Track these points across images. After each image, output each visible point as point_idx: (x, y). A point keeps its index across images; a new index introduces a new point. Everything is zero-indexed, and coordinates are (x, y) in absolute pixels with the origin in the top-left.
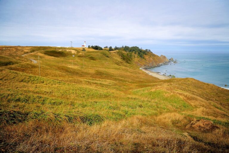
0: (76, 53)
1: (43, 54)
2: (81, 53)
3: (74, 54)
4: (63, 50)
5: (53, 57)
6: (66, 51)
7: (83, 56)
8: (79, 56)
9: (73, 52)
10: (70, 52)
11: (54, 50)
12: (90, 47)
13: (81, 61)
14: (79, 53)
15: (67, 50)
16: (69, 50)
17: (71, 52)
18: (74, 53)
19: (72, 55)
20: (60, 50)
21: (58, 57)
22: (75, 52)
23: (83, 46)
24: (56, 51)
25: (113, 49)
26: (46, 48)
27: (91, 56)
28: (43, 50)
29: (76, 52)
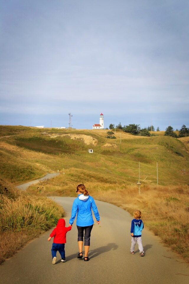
0: (95, 145)
1: (13, 147)
2: (109, 145)
3: (91, 147)
4: (62, 136)
5: (42, 154)
6: (69, 138)
7: (114, 152)
8: (106, 153)
9: (88, 140)
10: (80, 141)
11: (38, 135)
12: (115, 127)
13: (116, 165)
14: (104, 142)
15: (73, 137)
16: (78, 137)
17: (83, 142)
18: (91, 144)
19: (86, 149)
20: (54, 136)
21: (55, 154)
22: (94, 142)
23: (96, 125)
24: (43, 137)
25: (178, 134)
26: (16, 131)
27: (136, 152)
28: (9, 134)
29: (96, 140)
